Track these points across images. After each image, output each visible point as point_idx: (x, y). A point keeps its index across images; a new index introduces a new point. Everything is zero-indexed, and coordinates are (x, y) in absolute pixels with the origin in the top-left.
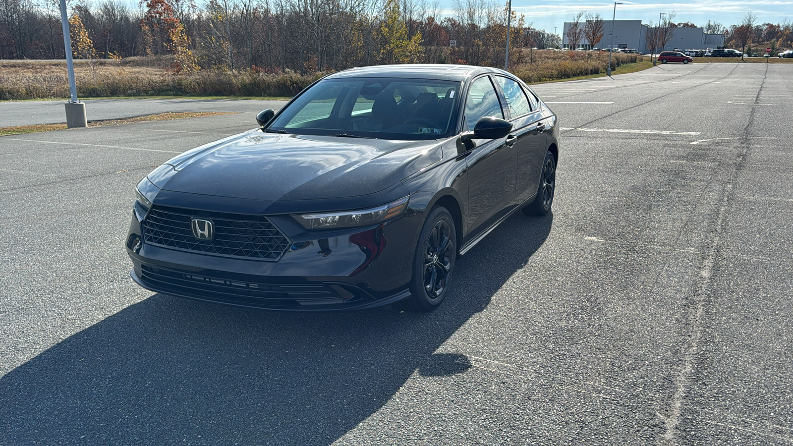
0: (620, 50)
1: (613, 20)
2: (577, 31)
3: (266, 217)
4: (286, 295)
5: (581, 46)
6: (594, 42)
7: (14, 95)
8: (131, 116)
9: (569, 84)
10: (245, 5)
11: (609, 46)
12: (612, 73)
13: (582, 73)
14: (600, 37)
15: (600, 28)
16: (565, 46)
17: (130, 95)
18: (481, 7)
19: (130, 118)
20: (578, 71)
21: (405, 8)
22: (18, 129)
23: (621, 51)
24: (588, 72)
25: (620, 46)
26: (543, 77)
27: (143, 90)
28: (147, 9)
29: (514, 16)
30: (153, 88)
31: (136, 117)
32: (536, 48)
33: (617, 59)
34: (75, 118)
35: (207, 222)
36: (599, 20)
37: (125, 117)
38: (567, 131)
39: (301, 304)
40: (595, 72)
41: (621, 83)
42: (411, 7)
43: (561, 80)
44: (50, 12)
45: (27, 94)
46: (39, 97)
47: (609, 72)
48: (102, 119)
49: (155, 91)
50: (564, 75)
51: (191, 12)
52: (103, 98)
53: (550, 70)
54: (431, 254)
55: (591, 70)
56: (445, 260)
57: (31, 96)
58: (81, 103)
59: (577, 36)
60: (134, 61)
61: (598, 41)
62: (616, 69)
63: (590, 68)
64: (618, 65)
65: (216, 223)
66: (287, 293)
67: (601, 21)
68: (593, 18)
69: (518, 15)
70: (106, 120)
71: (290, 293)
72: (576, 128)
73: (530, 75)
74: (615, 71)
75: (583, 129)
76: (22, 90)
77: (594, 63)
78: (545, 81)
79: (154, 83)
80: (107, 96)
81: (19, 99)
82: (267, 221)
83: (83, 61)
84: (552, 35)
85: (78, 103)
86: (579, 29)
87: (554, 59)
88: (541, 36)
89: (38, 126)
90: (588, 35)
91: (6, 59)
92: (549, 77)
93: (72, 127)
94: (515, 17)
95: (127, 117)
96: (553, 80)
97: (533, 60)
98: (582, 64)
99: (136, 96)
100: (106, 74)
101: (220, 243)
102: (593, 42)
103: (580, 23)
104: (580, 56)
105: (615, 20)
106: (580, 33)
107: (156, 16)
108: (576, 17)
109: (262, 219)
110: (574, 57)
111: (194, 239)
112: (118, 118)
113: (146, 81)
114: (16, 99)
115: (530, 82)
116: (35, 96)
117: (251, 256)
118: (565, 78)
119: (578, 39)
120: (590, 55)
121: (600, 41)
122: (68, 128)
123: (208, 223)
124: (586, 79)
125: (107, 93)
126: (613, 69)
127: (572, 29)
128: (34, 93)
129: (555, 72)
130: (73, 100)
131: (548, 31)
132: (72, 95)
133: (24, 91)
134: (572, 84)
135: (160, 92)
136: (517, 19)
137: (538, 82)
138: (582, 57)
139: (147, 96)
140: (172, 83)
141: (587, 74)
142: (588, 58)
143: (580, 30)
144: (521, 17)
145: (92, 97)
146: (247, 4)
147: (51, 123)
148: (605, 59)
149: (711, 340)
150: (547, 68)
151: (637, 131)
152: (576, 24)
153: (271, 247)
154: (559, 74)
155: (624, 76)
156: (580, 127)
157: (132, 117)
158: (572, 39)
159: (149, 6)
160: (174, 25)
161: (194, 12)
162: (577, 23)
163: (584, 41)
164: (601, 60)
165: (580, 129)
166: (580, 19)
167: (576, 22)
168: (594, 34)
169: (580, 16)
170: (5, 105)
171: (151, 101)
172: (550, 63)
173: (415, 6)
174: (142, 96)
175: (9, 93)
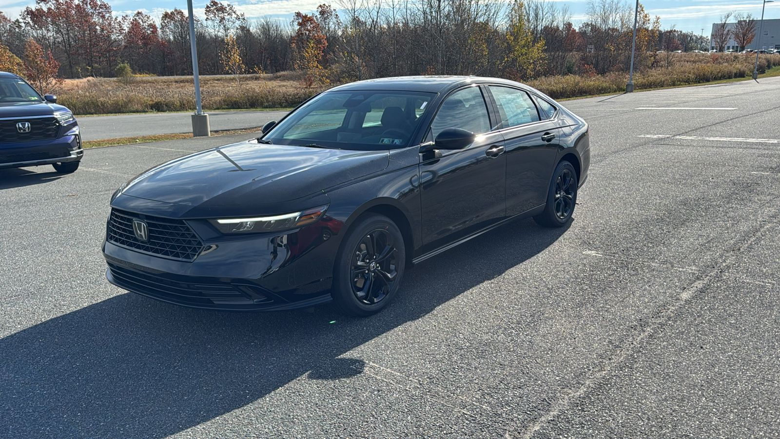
0: (775, 51)
1: (761, 19)
2: (725, 32)
3: (184, 221)
4: (200, 294)
5: (731, 47)
6: (745, 44)
7: (170, 108)
8: (254, 126)
9: (703, 89)
10: (373, 21)
11: (763, 47)
12: (758, 76)
13: (725, 76)
14: (752, 38)
15: (752, 28)
16: (713, 48)
17: (266, 107)
18: (615, 12)
19: (253, 128)
20: (720, 75)
21: (537, 15)
22: (155, 137)
23: (777, 52)
24: (732, 75)
25: (777, 47)
26: (678, 81)
27: (278, 103)
28: (297, 27)
29: (647, 18)
30: (286, 101)
31: (259, 127)
32: (680, 51)
33: (768, 61)
34: (200, 128)
35: (143, 223)
36: (751, 19)
37: (249, 127)
38: (662, 139)
39: (215, 302)
40: (740, 75)
41: (764, 87)
42: (543, 14)
43: (699, 84)
44: (216, 33)
45: (181, 106)
46: (190, 109)
47: (755, 75)
48: (229, 129)
49: (288, 103)
50: (703, 79)
51: (337, 27)
52: (242, 110)
53: (687, 74)
54: (368, 261)
55: (736, 74)
56: (391, 268)
57: (184, 108)
58: (205, 114)
59: (724, 38)
60: (284, 76)
61: (749, 42)
62: (766, 72)
63: (735, 71)
64: (769, 67)
65: (149, 225)
66: (201, 292)
67: (753, 21)
68: (743, 18)
69: (652, 18)
70: (232, 130)
71: (204, 292)
72: (674, 136)
73: (663, 79)
74: (765, 74)
75: (681, 137)
76: (178, 103)
77: (739, 66)
78: (679, 85)
79: (288, 95)
80: (247, 108)
81: (174, 111)
82: (185, 224)
83: (232, 76)
84: (701, 37)
85: (203, 115)
86: (726, 30)
87: (694, 62)
88: (689, 38)
89: (172, 135)
90: (737, 36)
91: (179, 75)
92: (684, 82)
93: (197, 136)
94: (649, 20)
95: (251, 127)
96: (689, 84)
97: (670, 63)
98: (725, 67)
99: (272, 108)
100: (248, 88)
101: (154, 243)
102: (743, 43)
103: (728, 24)
104: (724, 59)
105: (763, 19)
106: (727, 34)
107: (306, 34)
108: (723, 17)
109: (181, 222)
110: (717, 59)
111: (135, 239)
112: (243, 128)
113: (281, 95)
114: (172, 111)
115: (662, 87)
116: (187, 108)
117: (174, 256)
118: (704, 82)
119: (725, 41)
120: (736, 57)
121: (752, 43)
122: (194, 137)
123: (144, 225)
124: (726, 83)
125: (247, 105)
126: (763, 72)
127: (720, 30)
128: (186, 105)
129: (692, 76)
130: (198, 112)
131: (697, 33)
132: (197, 108)
133: (179, 104)
134: (706, 89)
135: (292, 104)
136: (652, 21)
137: (672, 87)
138: (727, 59)
139: (281, 107)
140: (303, 95)
141: (730, 77)
142: (734, 61)
143: (728, 31)
144: (655, 20)
145: (233, 109)
146: (375, 20)
147: (184, 132)
148: (753, 61)
149: (630, 366)
150: (684, 72)
151: (740, 140)
152: (723, 26)
153: (190, 248)
154: (696, 78)
155: (773, 79)
156: (679, 135)
157: (255, 128)
158: (719, 40)
159: (299, 24)
160: (320, 41)
161: (339, 28)
162: (725, 23)
163: (732, 42)
164: (749, 62)
165: (678, 137)
166: (728, 20)
167: (723, 23)
168: (744, 35)
169: (728, 16)
170: (160, 116)
171: (281, 113)
172: (688, 66)
173: (546, 13)
174: (276, 108)
175: (166, 105)
